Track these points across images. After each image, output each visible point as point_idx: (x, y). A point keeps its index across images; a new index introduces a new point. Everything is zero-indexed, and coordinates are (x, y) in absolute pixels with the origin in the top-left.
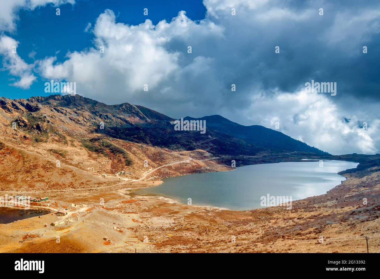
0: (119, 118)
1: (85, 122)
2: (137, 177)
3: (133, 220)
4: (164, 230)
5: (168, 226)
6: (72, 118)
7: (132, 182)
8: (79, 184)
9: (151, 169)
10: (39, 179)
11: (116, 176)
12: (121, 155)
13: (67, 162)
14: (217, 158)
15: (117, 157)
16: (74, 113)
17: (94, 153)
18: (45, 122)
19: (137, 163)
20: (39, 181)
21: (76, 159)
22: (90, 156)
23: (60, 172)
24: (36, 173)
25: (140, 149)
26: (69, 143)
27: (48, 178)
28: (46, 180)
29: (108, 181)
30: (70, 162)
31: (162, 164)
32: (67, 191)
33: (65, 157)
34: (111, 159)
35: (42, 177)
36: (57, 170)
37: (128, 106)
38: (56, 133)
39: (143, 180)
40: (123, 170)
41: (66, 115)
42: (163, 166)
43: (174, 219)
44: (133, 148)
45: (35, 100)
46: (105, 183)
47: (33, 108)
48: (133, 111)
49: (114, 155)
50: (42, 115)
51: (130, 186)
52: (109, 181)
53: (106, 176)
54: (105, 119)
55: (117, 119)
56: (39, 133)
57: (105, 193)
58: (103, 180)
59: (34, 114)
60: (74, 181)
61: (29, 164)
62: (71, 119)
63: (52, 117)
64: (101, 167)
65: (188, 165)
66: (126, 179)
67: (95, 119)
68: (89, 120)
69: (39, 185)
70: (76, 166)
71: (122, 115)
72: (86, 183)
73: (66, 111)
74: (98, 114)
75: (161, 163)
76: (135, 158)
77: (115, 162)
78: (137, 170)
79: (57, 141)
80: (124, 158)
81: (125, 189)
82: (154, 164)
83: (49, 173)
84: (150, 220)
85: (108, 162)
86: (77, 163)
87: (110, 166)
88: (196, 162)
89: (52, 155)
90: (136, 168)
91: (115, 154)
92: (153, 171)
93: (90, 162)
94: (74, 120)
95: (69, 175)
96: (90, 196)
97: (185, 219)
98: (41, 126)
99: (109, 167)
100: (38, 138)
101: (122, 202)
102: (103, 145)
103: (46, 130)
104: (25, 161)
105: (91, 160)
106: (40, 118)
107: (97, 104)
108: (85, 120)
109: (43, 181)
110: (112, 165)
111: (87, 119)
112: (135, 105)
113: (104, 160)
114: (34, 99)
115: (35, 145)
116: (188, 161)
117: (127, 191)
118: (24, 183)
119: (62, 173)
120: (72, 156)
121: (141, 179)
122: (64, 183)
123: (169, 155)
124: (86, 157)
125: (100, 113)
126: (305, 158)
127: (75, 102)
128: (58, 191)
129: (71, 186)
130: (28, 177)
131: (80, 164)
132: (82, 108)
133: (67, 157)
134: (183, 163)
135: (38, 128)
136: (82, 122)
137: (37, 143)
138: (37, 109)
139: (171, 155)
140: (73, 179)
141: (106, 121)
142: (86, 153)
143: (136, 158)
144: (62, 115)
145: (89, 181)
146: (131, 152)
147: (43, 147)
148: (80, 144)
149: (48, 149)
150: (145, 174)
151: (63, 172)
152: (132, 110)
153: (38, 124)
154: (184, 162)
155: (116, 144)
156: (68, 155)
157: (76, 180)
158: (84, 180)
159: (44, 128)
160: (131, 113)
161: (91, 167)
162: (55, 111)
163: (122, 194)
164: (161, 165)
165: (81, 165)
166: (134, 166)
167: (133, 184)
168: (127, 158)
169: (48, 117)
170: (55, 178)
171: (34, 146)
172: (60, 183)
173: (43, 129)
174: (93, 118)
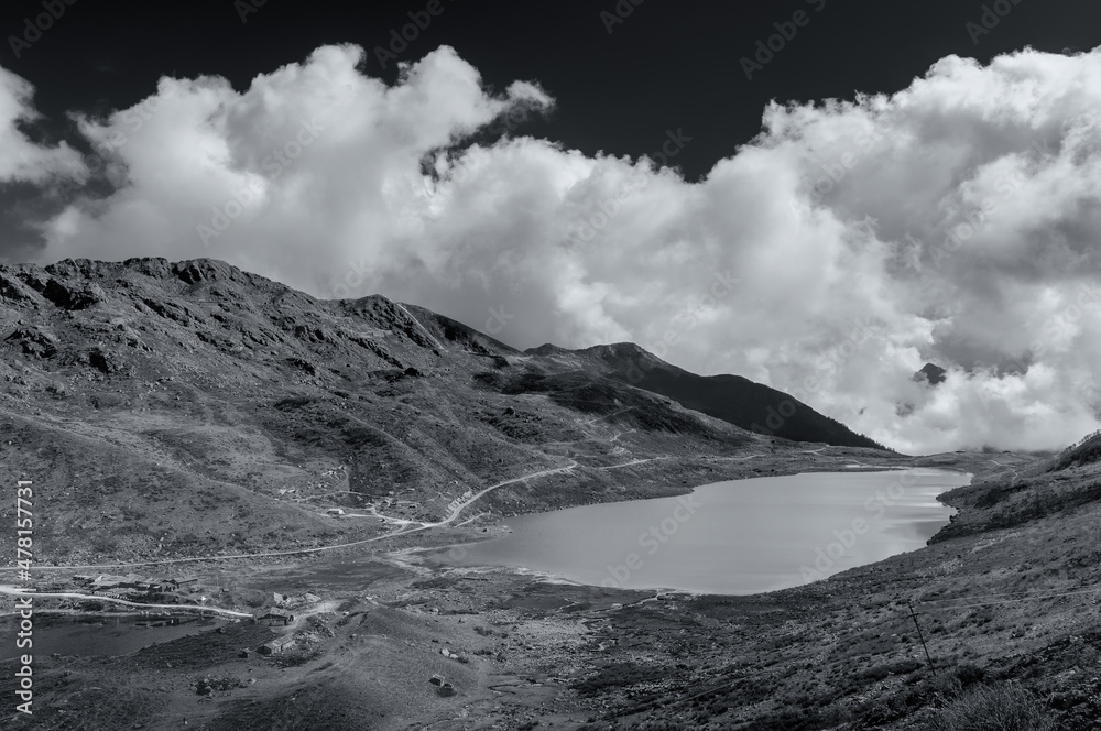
0: (357, 341)
1: (251, 348)
2: (432, 514)
3: (479, 630)
4: (573, 652)
5: (579, 642)
6: (206, 336)
7: (423, 530)
8: (261, 539)
9: (470, 493)
10: (128, 524)
11: (369, 512)
12: (379, 449)
13: (210, 470)
14: (644, 461)
15: (366, 456)
16: (212, 318)
17: (293, 443)
18: (122, 346)
19: (430, 475)
20: (130, 529)
21: (241, 461)
22: (281, 453)
23: (197, 501)
24: (117, 505)
25: (434, 433)
26: (210, 412)
27: (158, 521)
28: (154, 528)
29: (348, 527)
30: (220, 470)
31: (498, 478)
32: (228, 560)
33: (203, 457)
34: (347, 462)
35: (139, 517)
36: (186, 496)
37: (383, 305)
38: (159, 380)
39: (452, 524)
40: (388, 495)
41: (185, 324)
42: (502, 484)
43: (586, 624)
44: (412, 430)
45: (75, 270)
46: (341, 533)
47: (73, 296)
48: (398, 321)
49: (357, 451)
50: (108, 322)
51: (417, 541)
52: (354, 527)
53: (341, 512)
54: (313, 341)
55: (349, 342)
56: (102, 378)
57: (349, 563)
58: (334, 524)
59: (79, 316)
60: (245, 528)
61: (88, 475)
62: (203, 337)
63: (143, 329)
64: (320, 486)
65: (570, 480)
66: (404, 522)
67: (281, 340)
68: (261, 343)
69: (131, 543)
70: (243, 481)
71: (364, 330)
72: (283, 535)
73: (186, 310)
74: (290, 327)
75: (493, 475)
76: (421, 460)
77: (360, 470)
78: (432, 496)
79: (167, 405)
80: (389, 458)
81: (407, 551)
82: (476, 477)
83: (162, 506)
84: (522, 630)
85: (338, 471)
86: (244, 474)
87: (346, 482)
88: (590, 472)
89: (158, 448)
90: (427, 489)
91: (358, 449)
92: (475, 498)
93: (285, 471)
94: (213, 342)
95: (228, 512)
96: (306, 572)
97: (614, 622)
98: (106, 356)
99: (344, 488)
100: (98, 395)
101: (414, 584)
102: (320, 420)
103: (126, 368)
104: (73, 466)
105: (286, 467)
106: (101, 331)
107: (287, 295)
108: (250, 342)
109: (145, 531)
110: (352, 481)
111: (255, 340)
112: (403, 305)
113: (326, 466)
114: (71, 268)
115: (91, 418)
116: (568, 470)
117: (414, 556)
118: (77, 537)
119: (203, 506)
120: (226, 454)
121: (445, 521)
122: (215, 535)
123: (515, 451)
124: (268, 456)
125: (299, 323)
126: (854, 463)
127: (215, 285)
128: (197, 562)
129: (238, 544)
130: (88, 518)
131: (255, 478)
132: (238, 305)
133: (210, 456)
134: (557, 475)
135: (98, 361)
136: (241, 348)
137: (96, 411)
138: (86, 301)
139: (522, 453)
140: (242, 521)
141: (315, 348)
142: (267, 442)
143: (424, 460)
144: (175, 324)
145: (292, 529)
146: (405, 441)
147: (121, 422)
148: (243, 417)
149: (142, 430)
150: (455, 508)
151: (208, 503)
152: (394, 319)
153: (97, 349)
154: (558, 471)
155: (362, 417)
156: (213, 449)
157: (251, 526)
158: (275, 527)
159: (120, 364)
160: (390, 328)
161: (289, 487)
162: (148, 309)
163: (402, 565)
164: (496, 482)
165: (258, 480)
166: (422, 482)
167: (424, 534)
168: (397, 459)
169: (129, 329)
170: (183, 520)
171: (90, 421)
172: (202, 535)
173: (114, 367)
174: (275, 337)
